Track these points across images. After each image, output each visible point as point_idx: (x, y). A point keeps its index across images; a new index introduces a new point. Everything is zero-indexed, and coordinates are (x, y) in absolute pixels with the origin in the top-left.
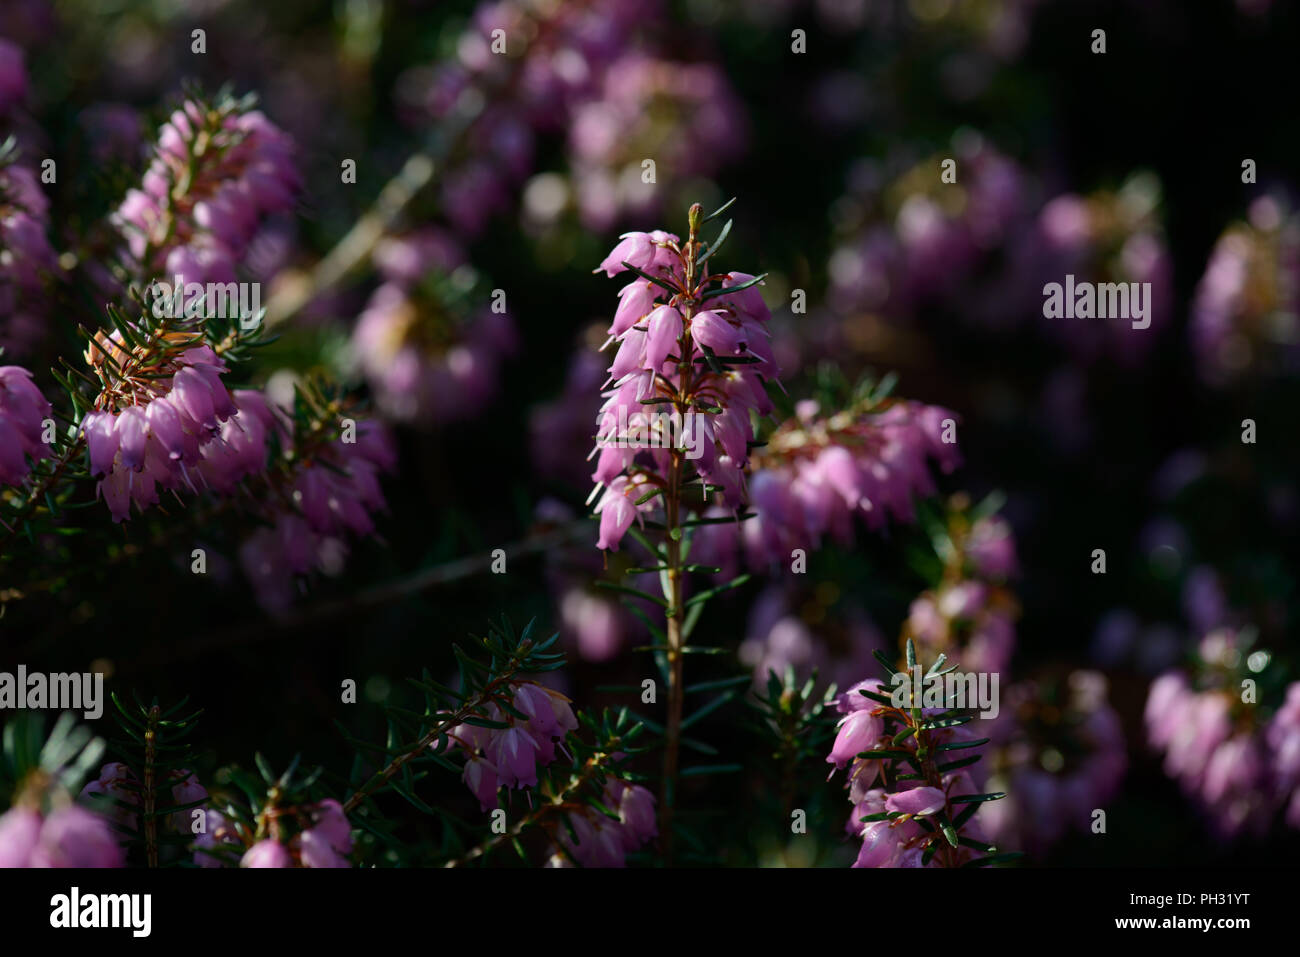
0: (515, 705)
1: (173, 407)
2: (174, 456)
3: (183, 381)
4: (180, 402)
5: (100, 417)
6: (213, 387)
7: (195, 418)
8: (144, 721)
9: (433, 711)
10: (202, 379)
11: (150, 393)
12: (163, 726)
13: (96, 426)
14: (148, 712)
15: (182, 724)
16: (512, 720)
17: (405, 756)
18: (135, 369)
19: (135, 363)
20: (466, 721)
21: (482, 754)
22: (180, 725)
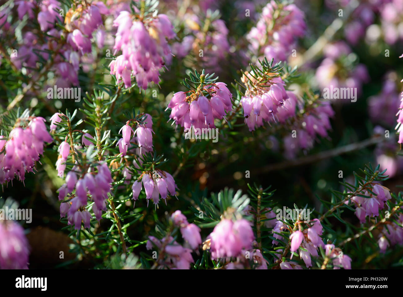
0: (373, 191)
1: (270, 96)
2: (270, 111)
3: (273, 88)
4: (272, 95)
5: (247, 99)
6: (282, 90)
7: (277, 100)
8: (257, 192)
9: (346, 192)
10: (279, 88)
11: (263, 91)
12: (263, 194)
13: (246, 101)
14: (259, 190)
15: (270, 194)
16: (371, 195)
17: (337, 206)
18: (258, 84)
19: (258, 82)
20: (357, 195)
21: (361, 206)
22: (269, 194)
